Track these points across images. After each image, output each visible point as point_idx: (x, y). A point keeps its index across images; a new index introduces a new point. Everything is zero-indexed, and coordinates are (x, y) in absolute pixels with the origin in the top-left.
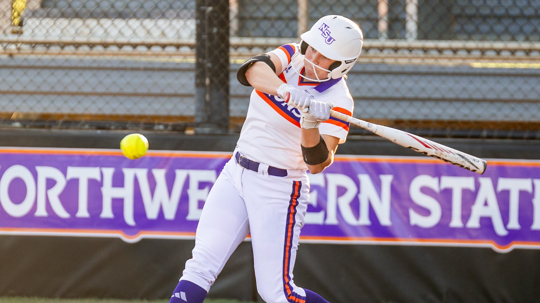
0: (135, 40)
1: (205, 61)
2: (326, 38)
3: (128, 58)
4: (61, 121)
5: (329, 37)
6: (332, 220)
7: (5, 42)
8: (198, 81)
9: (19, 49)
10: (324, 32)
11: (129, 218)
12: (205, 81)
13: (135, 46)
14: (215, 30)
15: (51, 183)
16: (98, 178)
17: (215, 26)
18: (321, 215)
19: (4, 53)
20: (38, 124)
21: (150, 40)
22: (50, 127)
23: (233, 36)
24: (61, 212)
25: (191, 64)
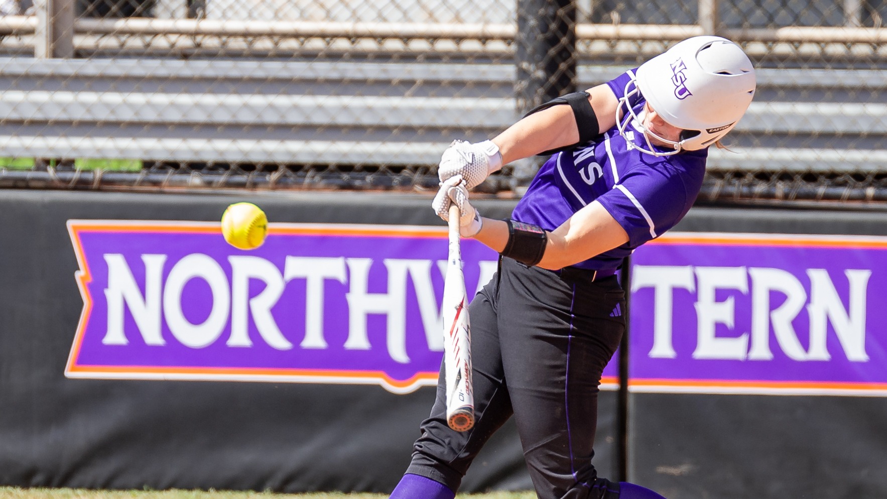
2: (678, 87)
5: (682, 87)
9: (198, 45)
13: (406, 39)
22: (254, 186)
23: (582, 23)
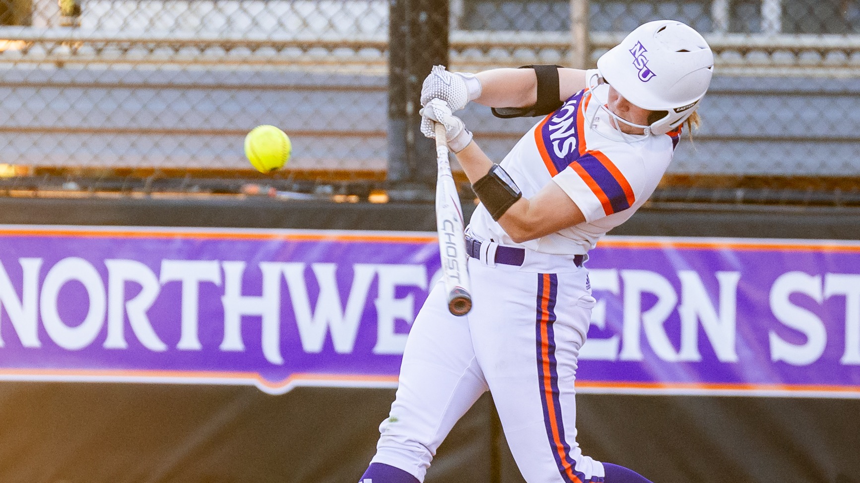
0: (280, 36)
1: (406, 72)
2: (641, 70)
3: (269, 68)
4: (149, 179)
5: (645, 69)
6: (632, 352)
7: (50, 40)
8: (394, 107)
9: (75, 53)
10: (637, 59)
11: (272, 351)
12: (405, 107)
13: (280, 47)
14: (423, 17)
15: (132, 289)
16: (216, 279)
17: (424, 9)
18: (613, 343)
19: (46, 61)
20: (109, 185)
21: (307, 36)
22: (130, 189)
23: (454, 29)
24: (152, 342)
25: (381, 79)
